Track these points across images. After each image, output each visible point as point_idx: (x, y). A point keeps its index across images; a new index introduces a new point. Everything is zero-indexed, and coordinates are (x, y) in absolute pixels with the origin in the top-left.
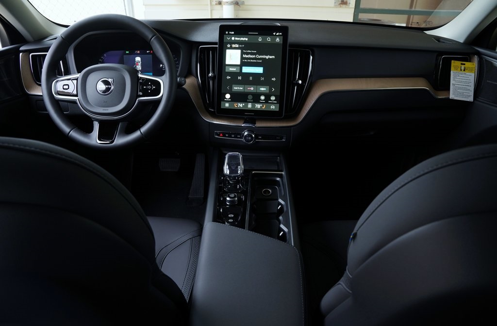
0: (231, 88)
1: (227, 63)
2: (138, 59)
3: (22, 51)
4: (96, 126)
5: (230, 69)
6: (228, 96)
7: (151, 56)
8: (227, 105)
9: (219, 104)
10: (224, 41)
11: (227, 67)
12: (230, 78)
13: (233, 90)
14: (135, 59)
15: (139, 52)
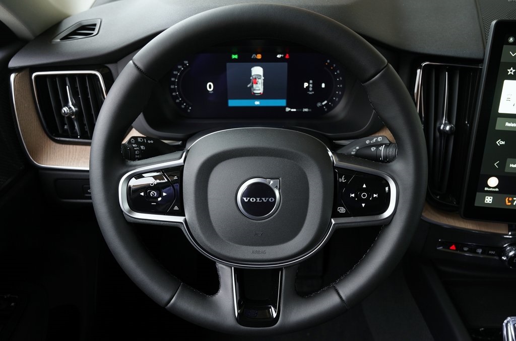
0: (503, 165)
1: (502, 110)
2: (257, 71)
3: (15, 70)
4: (227, 277)
5: (507, 124)
6: (493, 182)
7: (285, 65)
8: (489, 200)
9: (472, 198)
10: (502, 60)
11: (499, 119)
12: (503, 143)
13: (506, 170)
14: (250, 72)
15: (259, 56)
